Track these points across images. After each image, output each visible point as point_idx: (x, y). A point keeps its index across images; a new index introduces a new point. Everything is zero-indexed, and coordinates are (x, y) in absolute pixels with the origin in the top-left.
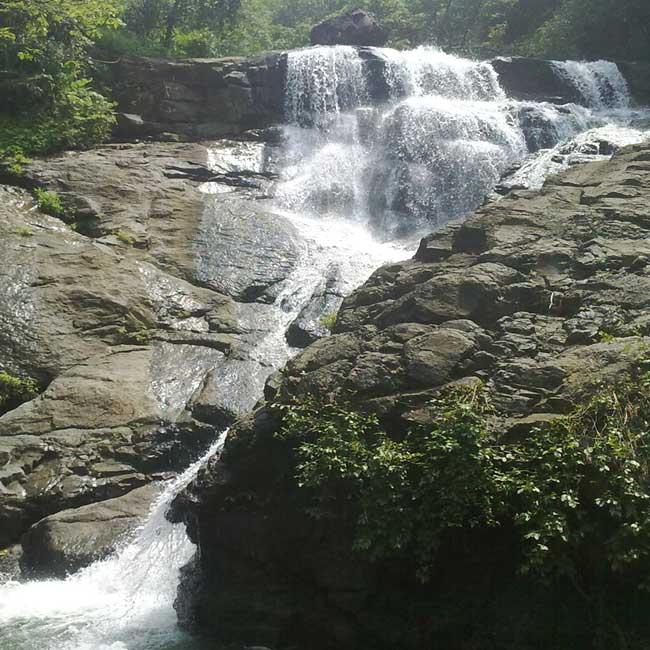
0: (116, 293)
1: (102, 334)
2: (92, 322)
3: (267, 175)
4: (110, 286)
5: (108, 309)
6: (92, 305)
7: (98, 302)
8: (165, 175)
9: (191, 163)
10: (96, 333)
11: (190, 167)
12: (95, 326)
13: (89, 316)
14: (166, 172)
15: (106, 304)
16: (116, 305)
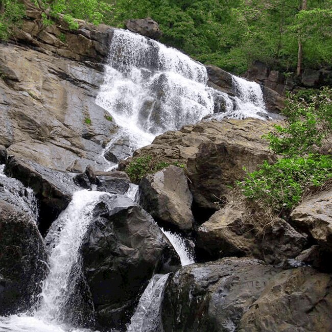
0: (36, 118)
1: (30, 133)
2: (26, 127)
3: (94, 86)
4: (33, 114)
5: (32, 123)
6: (25, 119)
7: (29, 119)
8: (49, 71)
9: (60, 69)
10: (27, 132)
11: (59, 70)
12: (27, 129)
13: (24, 123)
14: (49, 69)
15: (31, 121)
16: (35, 123)
